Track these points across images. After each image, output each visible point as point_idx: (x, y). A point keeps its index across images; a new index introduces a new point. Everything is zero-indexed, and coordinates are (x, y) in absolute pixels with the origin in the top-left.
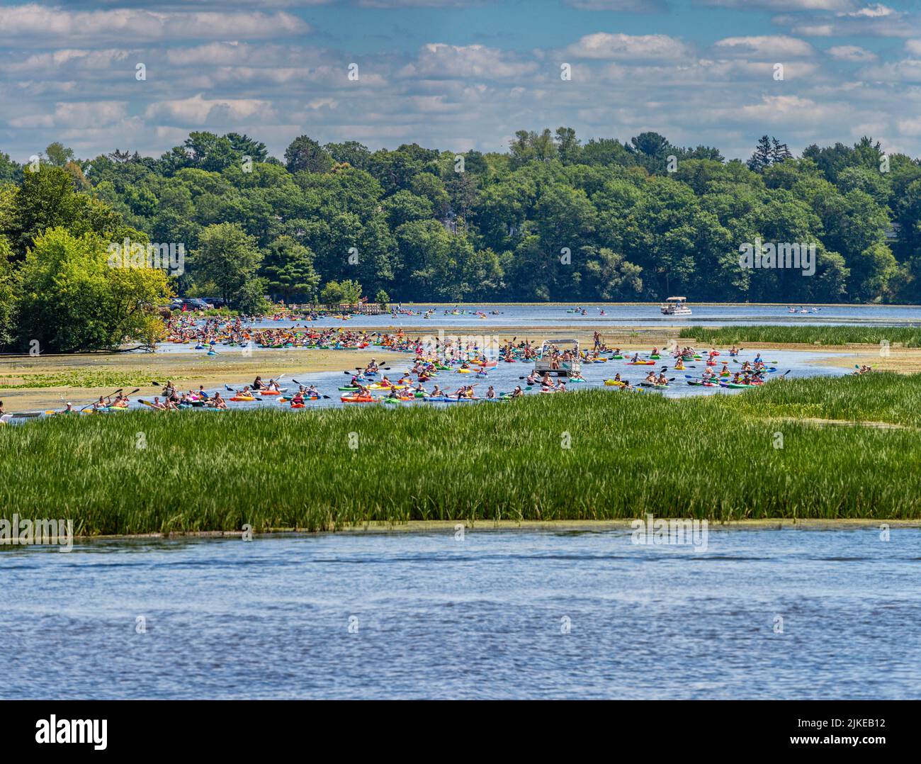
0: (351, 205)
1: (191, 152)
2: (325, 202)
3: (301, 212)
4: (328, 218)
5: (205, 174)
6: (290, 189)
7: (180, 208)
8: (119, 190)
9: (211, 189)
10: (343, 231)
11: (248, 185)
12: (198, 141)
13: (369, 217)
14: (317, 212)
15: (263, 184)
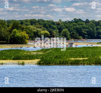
0: (92, 27)
1: (74, 21)
2: (89, 27)
3: (86, 28)
4: (89, 29)
5: (75, 23)
6: (85, 25)
7: (71, 27)
8: (64, 25)
9: (75, 25)
10: (91, 30)
11: (80, 25)
12: (75, 19)
13: (94, 29)
14: (88, 28)
15: (81, 25)
